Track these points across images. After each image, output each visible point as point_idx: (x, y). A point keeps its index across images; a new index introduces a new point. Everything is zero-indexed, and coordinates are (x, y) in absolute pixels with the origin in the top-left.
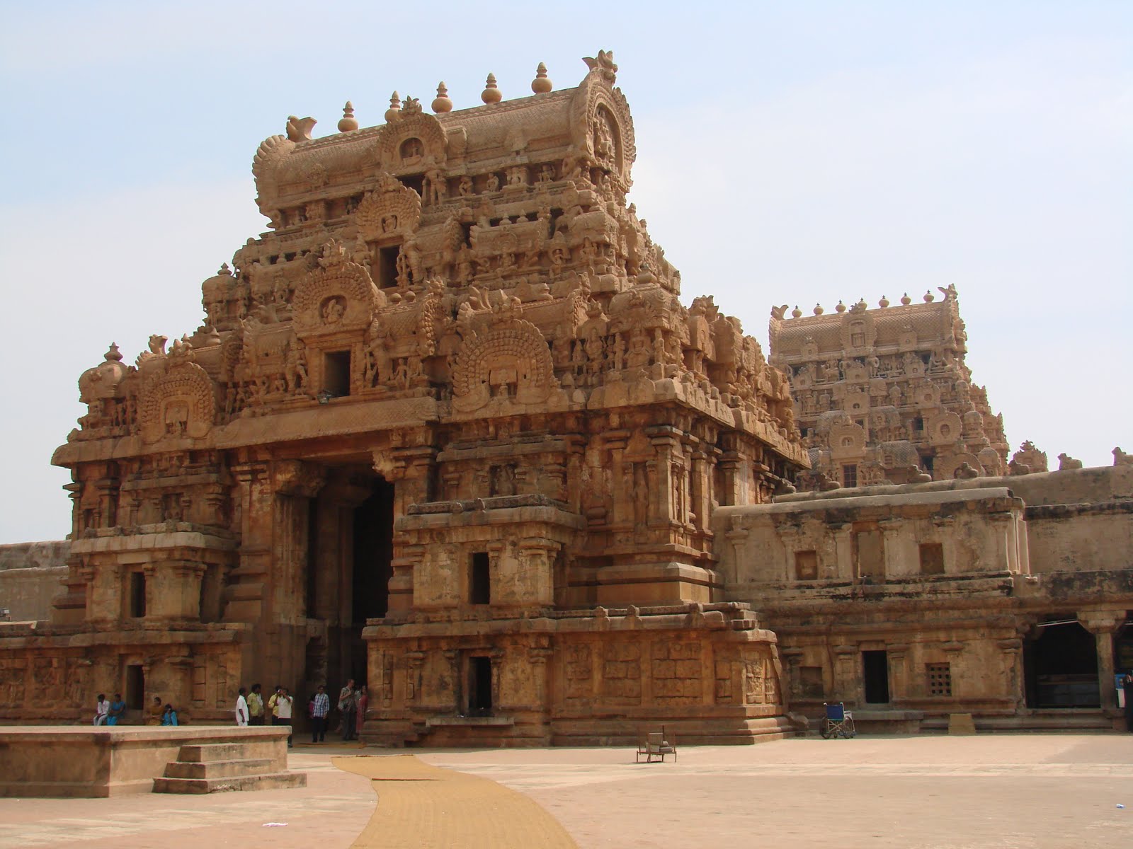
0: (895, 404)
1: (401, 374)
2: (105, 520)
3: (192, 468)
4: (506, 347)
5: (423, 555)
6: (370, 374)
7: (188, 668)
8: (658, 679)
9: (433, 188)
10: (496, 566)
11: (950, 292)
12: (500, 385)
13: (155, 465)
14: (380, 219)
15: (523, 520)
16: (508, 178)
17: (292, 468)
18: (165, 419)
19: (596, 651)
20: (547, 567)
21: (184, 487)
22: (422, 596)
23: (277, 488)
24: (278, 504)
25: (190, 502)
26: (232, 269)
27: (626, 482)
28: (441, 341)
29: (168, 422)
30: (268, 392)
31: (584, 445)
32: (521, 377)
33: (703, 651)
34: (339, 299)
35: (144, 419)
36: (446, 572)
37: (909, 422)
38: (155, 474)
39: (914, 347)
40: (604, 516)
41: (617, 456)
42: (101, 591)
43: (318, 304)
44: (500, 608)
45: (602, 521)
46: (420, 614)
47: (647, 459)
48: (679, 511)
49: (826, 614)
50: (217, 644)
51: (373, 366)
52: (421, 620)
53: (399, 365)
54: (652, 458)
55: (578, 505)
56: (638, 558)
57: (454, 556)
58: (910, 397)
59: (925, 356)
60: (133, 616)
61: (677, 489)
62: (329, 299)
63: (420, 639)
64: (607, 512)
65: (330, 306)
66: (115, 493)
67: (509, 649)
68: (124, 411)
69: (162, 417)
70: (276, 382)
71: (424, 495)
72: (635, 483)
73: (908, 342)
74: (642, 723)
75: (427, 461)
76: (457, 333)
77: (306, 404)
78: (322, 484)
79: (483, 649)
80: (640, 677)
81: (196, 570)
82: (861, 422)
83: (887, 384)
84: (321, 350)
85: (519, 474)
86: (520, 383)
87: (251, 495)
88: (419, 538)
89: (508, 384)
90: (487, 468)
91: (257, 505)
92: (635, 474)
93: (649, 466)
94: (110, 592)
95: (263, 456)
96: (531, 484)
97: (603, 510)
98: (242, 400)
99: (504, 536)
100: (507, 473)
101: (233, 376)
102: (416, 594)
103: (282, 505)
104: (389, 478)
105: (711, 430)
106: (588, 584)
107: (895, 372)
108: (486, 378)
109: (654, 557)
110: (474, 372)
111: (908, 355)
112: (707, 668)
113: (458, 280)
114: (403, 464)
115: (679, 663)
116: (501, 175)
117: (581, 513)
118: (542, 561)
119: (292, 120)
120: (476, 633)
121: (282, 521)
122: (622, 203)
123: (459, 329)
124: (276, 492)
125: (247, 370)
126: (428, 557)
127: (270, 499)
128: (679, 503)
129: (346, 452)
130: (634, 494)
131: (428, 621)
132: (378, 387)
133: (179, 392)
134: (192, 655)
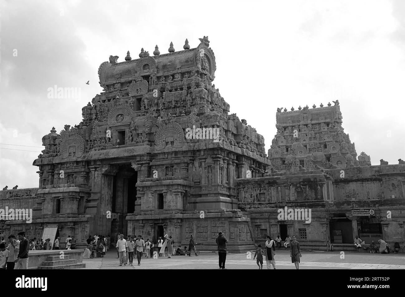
0: (318, 140)
1: (140, 138)
2: (49, 183)
3: (76, 166)
4: (170, 130)
5: (144, 194)
6: (131, 138)
7: (73, 229)
8: (212, 232)
9: (152, 79)
10: (165, 197)
11: (337, 103)
12: (169, 142)
13: (65, 165)
14: (136, 89)
15: (173, 184)
16: (175, 77)
17: (107, 167)
18: (69, 151)
19: (195, 224)
20: (181, 198)
21: (74, 172)
22: (144, 207)
23: (103, 173)
24: (103, 178)
25: (76, 177)
26: (91, 103)
27: (206, 172)
28: (152, 128)
29: (69, 152)
30: (100, 143)
31: (193, 160)
32: (175, 140)
33: (226, 224)
34: (121, 115)
35: (62, 151)
36: (151, 199)
37: (322, 146)
38: (65, 168)
39: (323, 121)
40: (199, 182)
41: (203, 164)
42: (47, 205)
43: (116, 116)
44: (166, 210)
45: (199, 184)
46: (142, 212)
47: (212, 165)
48: (222, 181)
49: (268, 212)
50: (82, 221)
51: (131, 136)
52: (143, 214)
53: (139, 135)
54: (213, 164)
55: (192, 179)
56: (209, 195)
57: (153, 194)
58: (323, 137)
59: (328, 124)
60: (56, 213)
61: (221, 174)
62: (119, 115)
63: (143, 220)
64: (200, 181)
65: (119, 117)
66: (53, 174)
67: (169, 223)
68: (56, 148)
69: (68, 151)
70: (103, 140)
71: (146, 175)
72: (208, 172)
73: (322, 119)
74: (208, 246)
75: (147, 165)
76: (157, 126)
77: (112, 147)
78: (117, 171)
79: (161, 223)
80: (207, 232)
81: (76, 198)
82: (306, 146)
83: (315, 133)
84: (116, 130)
85: (174, 169)
86: (174, 141)
87: (95, 175)
88: (143, 189)
89: (171, 142)
90: (165, 167)
91: (96, 178)
92: (208, 169)
93: (213, 167)
94: (49, 205)
95: (98, 163)
96: (177, 172)
97: (199, 181)
98: (93, 146)
99: (168, 188)
100: (171, 169)
101: (90, 138)
102: (142, 206)
103: (104, 178)
104: (136, 170)
105: (234, 155)
106: (194, 203)
107: (318, 129)
108: (164, 140)
109: (214, 195)
110: (161, 138)
111: (322, 124)
112: (227, 229)
113: (159, 109)
114: (140, 166)
115: (219, 228)
116: (173, 76)
117: (193, 181)
118: (179, 196)
119: (111, 56)
120: (159, 218)
121: (104, 183)
122: (210, 84)
123: (157, 125)
124: (102, 174)
125: (94, 136)
126: (146, 195)
127: (100, 176)
128: (222, 178)
129: (124, 162)
130: (208, 176)
131: (145, 214)
132: (133, 142)
133: (73, 143)
134: (74, 225)
